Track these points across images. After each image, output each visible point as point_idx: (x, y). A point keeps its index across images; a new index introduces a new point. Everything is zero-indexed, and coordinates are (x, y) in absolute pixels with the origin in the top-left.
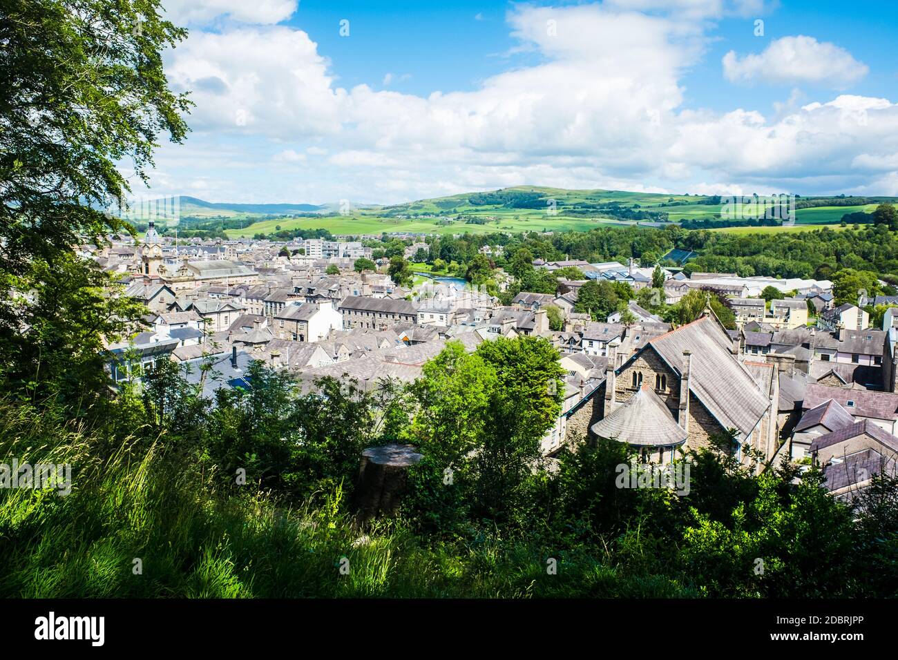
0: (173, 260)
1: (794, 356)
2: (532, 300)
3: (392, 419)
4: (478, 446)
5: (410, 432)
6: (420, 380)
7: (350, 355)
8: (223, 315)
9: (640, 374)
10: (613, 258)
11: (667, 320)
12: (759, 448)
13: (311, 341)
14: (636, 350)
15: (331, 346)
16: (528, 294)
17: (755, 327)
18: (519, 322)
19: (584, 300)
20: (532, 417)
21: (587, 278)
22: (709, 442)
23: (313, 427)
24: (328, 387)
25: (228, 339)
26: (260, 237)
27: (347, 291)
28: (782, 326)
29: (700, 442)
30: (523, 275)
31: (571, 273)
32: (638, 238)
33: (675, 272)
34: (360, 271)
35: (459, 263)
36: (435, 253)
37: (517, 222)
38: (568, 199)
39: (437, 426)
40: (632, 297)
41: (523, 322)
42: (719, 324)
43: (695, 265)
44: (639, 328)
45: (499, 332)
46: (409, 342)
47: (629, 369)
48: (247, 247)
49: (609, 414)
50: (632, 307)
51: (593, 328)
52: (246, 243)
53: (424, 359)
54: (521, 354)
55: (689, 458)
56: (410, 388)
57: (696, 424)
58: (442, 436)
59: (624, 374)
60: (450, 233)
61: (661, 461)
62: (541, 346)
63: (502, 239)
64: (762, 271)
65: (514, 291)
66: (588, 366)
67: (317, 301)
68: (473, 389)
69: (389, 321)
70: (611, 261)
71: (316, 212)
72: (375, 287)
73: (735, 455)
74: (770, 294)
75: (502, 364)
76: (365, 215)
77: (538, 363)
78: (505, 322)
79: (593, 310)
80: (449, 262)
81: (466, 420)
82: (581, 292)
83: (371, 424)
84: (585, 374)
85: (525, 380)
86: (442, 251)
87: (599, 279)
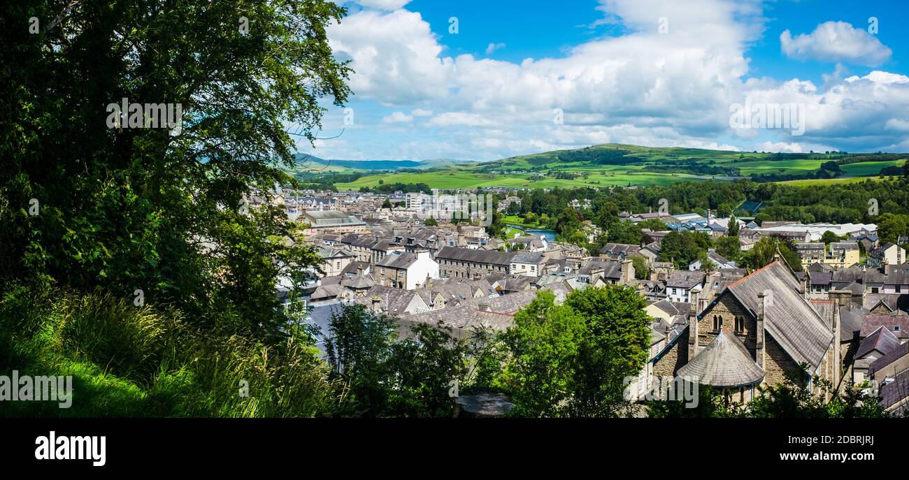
0: (293, 209)
1: (851, 292)
2: (618, 251)
3: (485, 367)
4: (568, 395)
5: (502, 381)
6: (511, 329)
7: (445, 303)
8: (336, 261)
9: (720, 318)
10: (693, 210)
11: (743, 266)
12: (827, 378)
13: (409, 288)
14: (716, 295)
15: (427, 294)
16: (615, 245)
17: (817, 268)
18: (606, 272)
19: (667, 250)
20: (620, 365)
21: (669, 229)
22: (784, 377)
23: (409, 372)
24: (424, 334)
25: (340, 283)
26: (365, 190)
27: (443, 242)
28: (840, 266)
29: (776, 378)
30: (609, 227)
31: (654, 224)
32: (714, 191)
33: (747, 222)
34: (456, 223)
35: (550, 216)
36: (526, 207)
37: (603, 177)
38: (650, 156)
39: (528, 374)
40: (710, 245)
41: (611, 272)
42: (788, 267)
43: (764, 214)
44: (717, 274)
45: (588, 282)
46: (502, 291)
47: (710, 314)
48: (354, 199)
49: (693, 358)
50: (711, 256)
51: (676, 275)
52: (353, 196)
53: (516, 307)
54: (609, 303)
55: (767, 395)
56: (502, 337)
57: (772, 362)
58: (533, 385)
59: (706, 319)
60: (540, 188)
61: (742, 400)
62: (628, 295)
63: (590, 193)
64: (821, 218)
65: (601, 242)
66: (672, 312)
67: (415, 251)
68: (563, 338)
69: (482, 271)
70: (691, 212)
71: (417, 168)
72: (470, 238)
73: (807, 387)
74: (828, 238)
75: (590, 313)
76: (461, 170)
77: (625, 311)
78: (593, 272)
79: (675, 259)
80: (540, 215)
81: (557, 368)
82: (664, 242)
83: (465, 372)
84: (670, 320)
85: (613, 328)
86: (534, 204)
87: (680, 230)
